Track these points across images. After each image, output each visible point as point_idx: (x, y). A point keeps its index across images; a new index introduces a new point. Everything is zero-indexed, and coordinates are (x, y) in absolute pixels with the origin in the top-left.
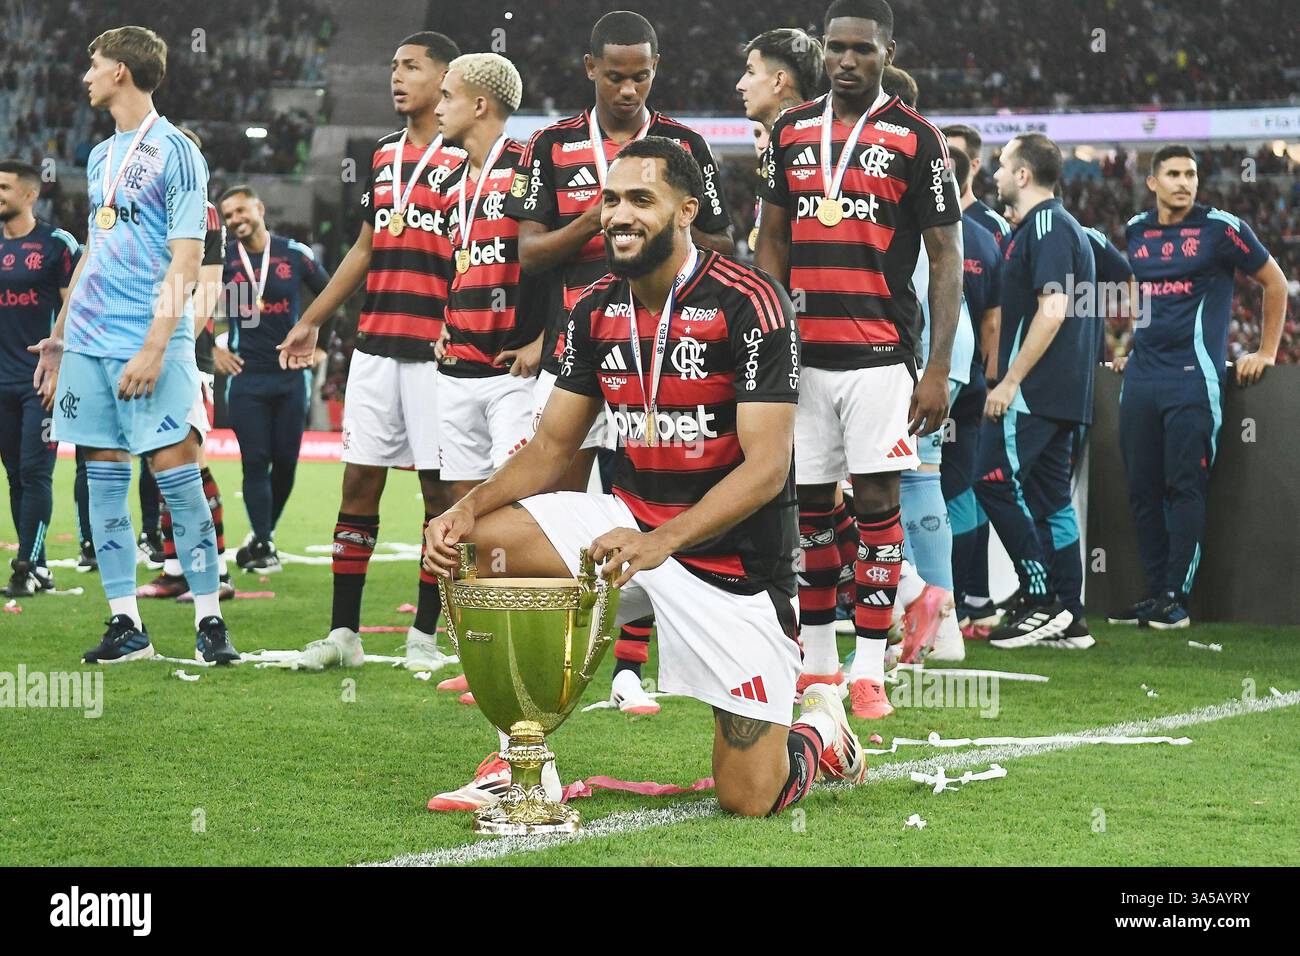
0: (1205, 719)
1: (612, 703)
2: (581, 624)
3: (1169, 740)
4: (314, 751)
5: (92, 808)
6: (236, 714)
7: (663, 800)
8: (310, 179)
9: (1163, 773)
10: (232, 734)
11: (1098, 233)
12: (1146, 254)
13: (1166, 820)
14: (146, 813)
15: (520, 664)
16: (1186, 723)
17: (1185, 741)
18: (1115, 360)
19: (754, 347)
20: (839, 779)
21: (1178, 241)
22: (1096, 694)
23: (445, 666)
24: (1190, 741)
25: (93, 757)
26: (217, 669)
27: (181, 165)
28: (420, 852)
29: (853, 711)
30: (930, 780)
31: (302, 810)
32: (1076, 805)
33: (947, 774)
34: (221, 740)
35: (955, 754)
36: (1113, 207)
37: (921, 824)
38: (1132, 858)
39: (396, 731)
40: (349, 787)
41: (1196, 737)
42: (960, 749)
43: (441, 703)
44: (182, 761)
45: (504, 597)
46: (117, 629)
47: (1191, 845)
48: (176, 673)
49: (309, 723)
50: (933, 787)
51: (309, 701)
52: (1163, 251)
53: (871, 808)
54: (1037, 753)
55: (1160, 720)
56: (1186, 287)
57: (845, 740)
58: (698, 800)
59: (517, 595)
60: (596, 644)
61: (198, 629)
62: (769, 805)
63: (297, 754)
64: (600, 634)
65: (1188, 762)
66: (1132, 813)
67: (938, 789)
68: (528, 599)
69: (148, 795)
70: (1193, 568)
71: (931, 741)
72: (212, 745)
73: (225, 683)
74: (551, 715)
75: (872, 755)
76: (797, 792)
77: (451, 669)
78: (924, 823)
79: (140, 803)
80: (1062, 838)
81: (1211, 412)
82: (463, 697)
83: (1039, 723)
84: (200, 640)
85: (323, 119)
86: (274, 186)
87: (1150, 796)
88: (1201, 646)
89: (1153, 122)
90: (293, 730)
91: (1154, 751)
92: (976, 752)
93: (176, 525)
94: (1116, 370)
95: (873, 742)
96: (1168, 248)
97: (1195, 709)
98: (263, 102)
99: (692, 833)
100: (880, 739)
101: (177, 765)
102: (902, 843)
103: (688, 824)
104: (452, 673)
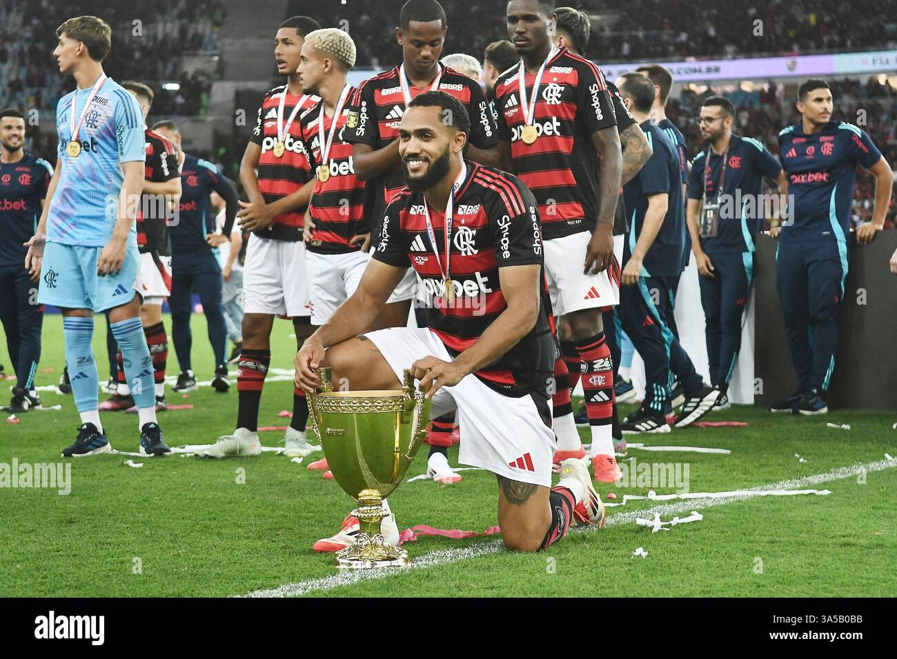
0: (840, 476)
1: (428, 476)
2: (405, 422)
3: (816, 492)
4: (223, 514)
5: (71, 558)
6: (169, 489)
7: (465, 542)
8: (210, 119)
9: (811, 515)
10: (166, 504)
11: (757, 142)
12: (795, 154)
13: (814, 547)
14: (109, 559)
15: (364, 450)
16: (826, 480)
17: (826, 492)
18: (771, 230)
19: (505, 228)
20: (587, 524)
21: (819, 146)
22: (763, 461)
23: (312, 453)
24: (830, 492)
25: (71, 522)
26: (154, 459)
27: (126, 110)
28: (298, 581)
29: (596, 477)
30: (650, 524)
31: (216, 555)
32: (752, 538)
33: (662, 519)
34: (159, 508)
35: (666, 505)
36: (768, 123)
37: (644, 554)
38: (792, 574)
39: (280, 499)
40: (248, 538)
41: (833, 489)
42: (670, 502)
43: (310, 479)
44: (133, 523)
45: (352, 404)
46: (85, 433)
47: (832, 564)
48: (126, 462)
49: (219, 494)
50: (652, 528)
51: (219, 479)
52: (807, 151)
53: (609, 543)
54: (723, 503)
55: (809, 478)
56: (824, 177)
57: (591, 497)
58: (490, 541)
59: (361, 403)
60: (416, 435)
61: (141, 431)
62: (539, 543)
63: (212, 516)
64: (419, 428)
65: (828, 507)
66: (791, 543)
67: (655, 530)
68: (368, 405)
69: (110, 547)
70: (829, 372)
71: (650, 497)
72: (153, 511)
73: (160, 468)
74: (386, 485)
75: (609, 507)
76: (558, 533)
77: (316, 455)
78: (646, 553)
79: (104, 553)
80: (742, 562)
81: (841, 264)
82: (325, 474)
83: (724, 482)
84: (142, 439)
85: (218, 76)
86: (186, 123)
87: (803, 531)
88: (835, 426)
89: (794, 64)
90: (208, 500)
91: (805, 500)
92: (681, 503)
93: (125, 360)
94: (772, 236)
95: (610, 498)
96: (810, 150)
97: (832, 470)
98: (176, 66)
99: (486, 564)
100: (614, 496)
101: (129, 525)
102: (632, 567)
103: (483, 558)
104: (316, 458)
